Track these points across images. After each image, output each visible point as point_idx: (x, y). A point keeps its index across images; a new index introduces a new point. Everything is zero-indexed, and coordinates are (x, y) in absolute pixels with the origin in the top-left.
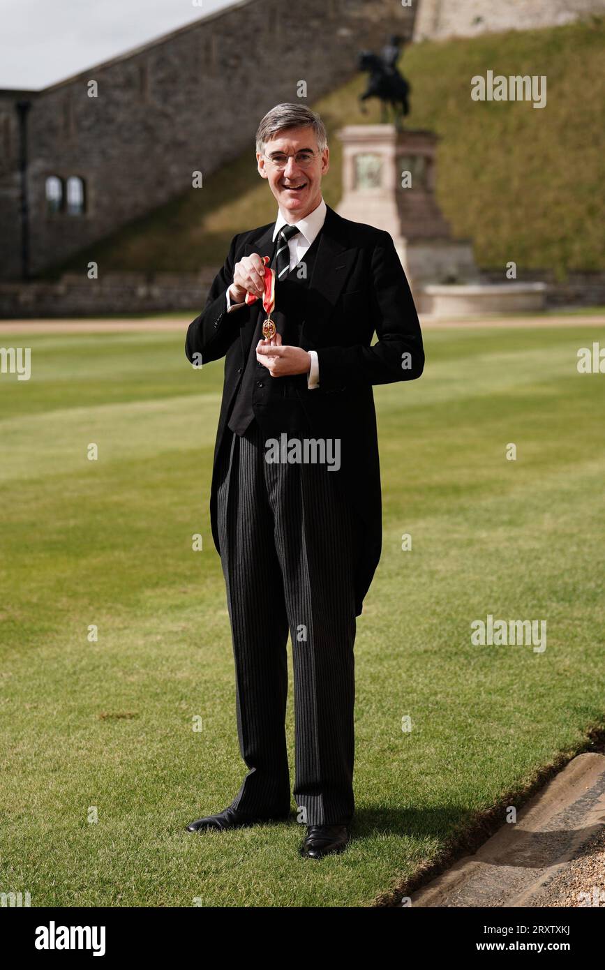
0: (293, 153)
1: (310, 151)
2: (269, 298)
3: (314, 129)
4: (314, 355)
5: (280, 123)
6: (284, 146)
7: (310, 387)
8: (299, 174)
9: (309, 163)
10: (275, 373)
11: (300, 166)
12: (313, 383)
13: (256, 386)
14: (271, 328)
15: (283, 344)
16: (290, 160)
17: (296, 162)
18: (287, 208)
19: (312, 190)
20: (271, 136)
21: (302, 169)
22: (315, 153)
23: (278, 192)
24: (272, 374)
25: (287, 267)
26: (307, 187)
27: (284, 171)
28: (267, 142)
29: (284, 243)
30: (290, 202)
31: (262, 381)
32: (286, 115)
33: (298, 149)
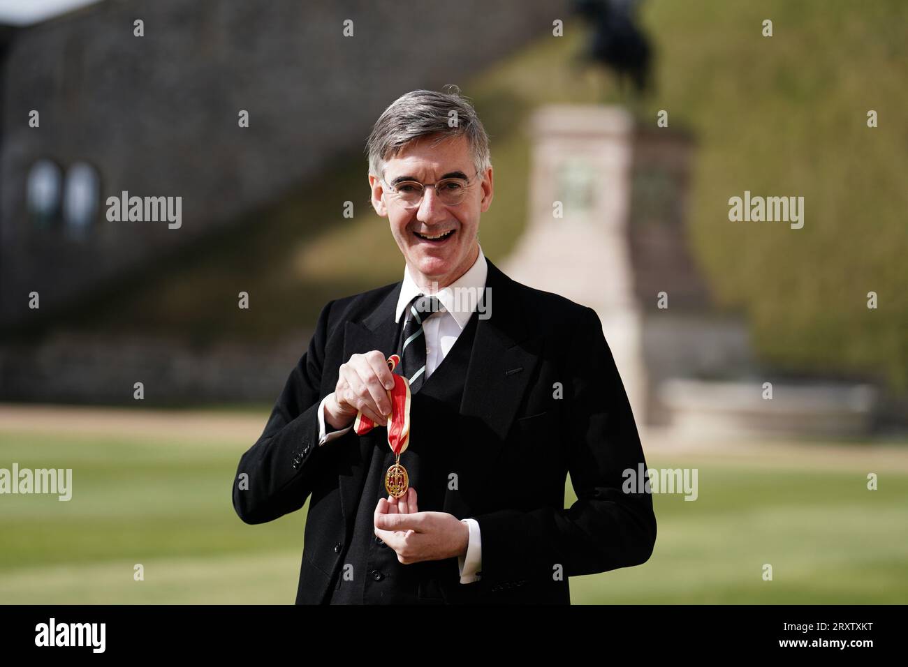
0: (433, 181)
1: (461, 176)
2: (400, 429)
3: (469, 137)
4: (472, 525)
5: (411, 130)
6: (418, 169)
7: (464, 580)
8: (442, 217)
9: (460, 196)
10: (405, 558)
11: (445, 203)
12: (470, 573)
13: (370, 578)
14: (402, 479)
15: (421, 508)
16: (428, 193)
17: (438, 194)
18: (422, 272)
19: (464, 240)
20: (396, 150)
21: (450, 208)
22: (470, 179)
23: (405, 244)
24: (400, 559)
25: (422, 370)
26: (456, 235)
27: (417, 210)
28: (388, 159)
29: (416, 326)
30: (426, 261)
31: (380, 568)
32: (422, 115)
33: (442, 174)
